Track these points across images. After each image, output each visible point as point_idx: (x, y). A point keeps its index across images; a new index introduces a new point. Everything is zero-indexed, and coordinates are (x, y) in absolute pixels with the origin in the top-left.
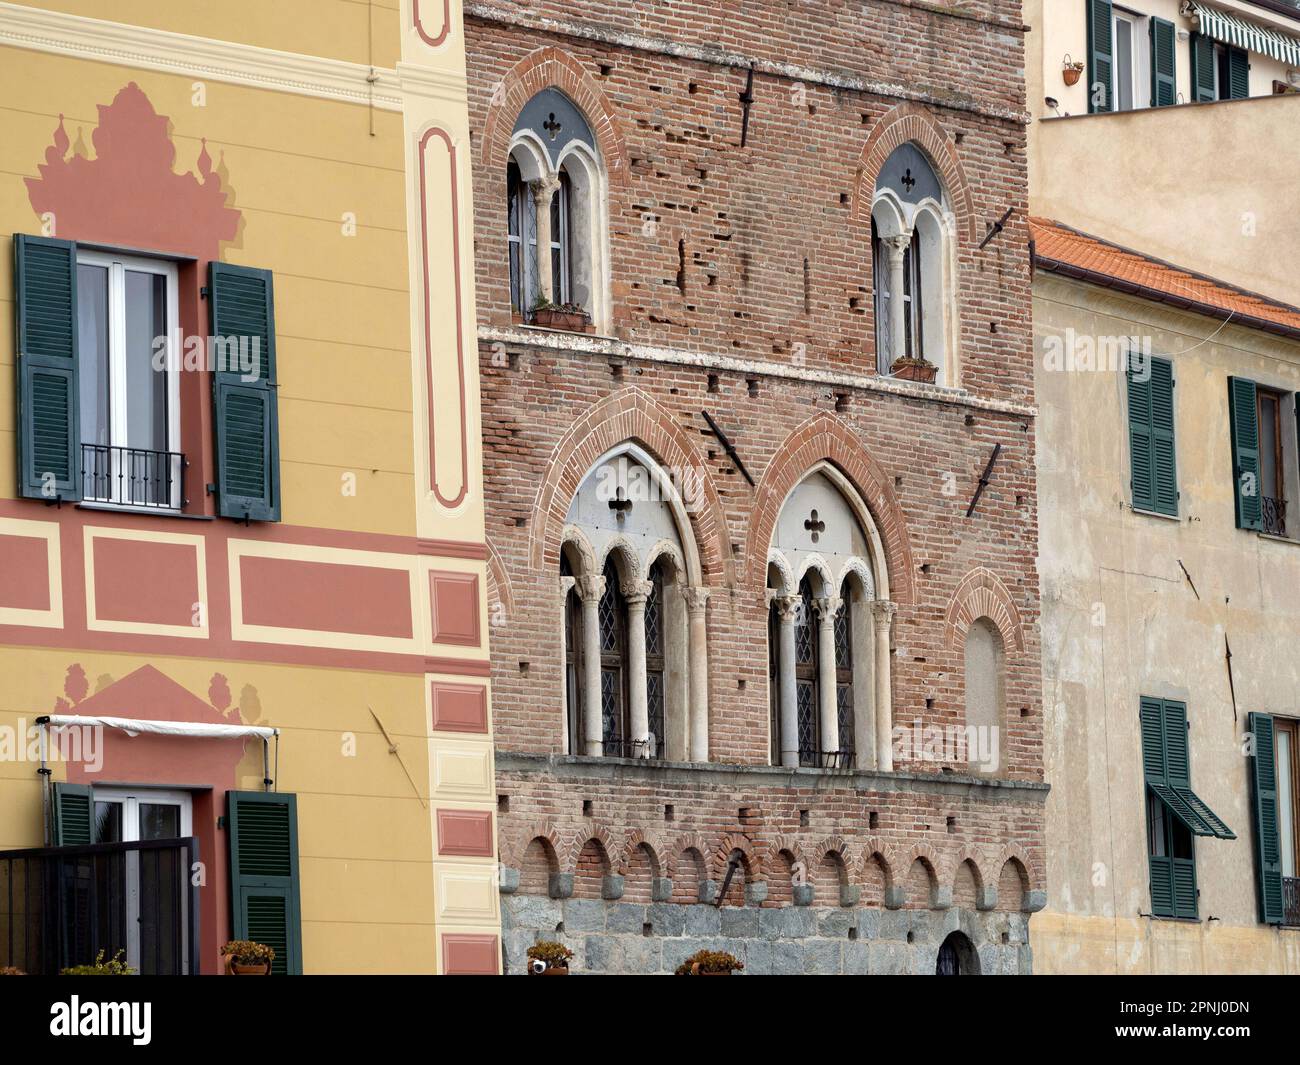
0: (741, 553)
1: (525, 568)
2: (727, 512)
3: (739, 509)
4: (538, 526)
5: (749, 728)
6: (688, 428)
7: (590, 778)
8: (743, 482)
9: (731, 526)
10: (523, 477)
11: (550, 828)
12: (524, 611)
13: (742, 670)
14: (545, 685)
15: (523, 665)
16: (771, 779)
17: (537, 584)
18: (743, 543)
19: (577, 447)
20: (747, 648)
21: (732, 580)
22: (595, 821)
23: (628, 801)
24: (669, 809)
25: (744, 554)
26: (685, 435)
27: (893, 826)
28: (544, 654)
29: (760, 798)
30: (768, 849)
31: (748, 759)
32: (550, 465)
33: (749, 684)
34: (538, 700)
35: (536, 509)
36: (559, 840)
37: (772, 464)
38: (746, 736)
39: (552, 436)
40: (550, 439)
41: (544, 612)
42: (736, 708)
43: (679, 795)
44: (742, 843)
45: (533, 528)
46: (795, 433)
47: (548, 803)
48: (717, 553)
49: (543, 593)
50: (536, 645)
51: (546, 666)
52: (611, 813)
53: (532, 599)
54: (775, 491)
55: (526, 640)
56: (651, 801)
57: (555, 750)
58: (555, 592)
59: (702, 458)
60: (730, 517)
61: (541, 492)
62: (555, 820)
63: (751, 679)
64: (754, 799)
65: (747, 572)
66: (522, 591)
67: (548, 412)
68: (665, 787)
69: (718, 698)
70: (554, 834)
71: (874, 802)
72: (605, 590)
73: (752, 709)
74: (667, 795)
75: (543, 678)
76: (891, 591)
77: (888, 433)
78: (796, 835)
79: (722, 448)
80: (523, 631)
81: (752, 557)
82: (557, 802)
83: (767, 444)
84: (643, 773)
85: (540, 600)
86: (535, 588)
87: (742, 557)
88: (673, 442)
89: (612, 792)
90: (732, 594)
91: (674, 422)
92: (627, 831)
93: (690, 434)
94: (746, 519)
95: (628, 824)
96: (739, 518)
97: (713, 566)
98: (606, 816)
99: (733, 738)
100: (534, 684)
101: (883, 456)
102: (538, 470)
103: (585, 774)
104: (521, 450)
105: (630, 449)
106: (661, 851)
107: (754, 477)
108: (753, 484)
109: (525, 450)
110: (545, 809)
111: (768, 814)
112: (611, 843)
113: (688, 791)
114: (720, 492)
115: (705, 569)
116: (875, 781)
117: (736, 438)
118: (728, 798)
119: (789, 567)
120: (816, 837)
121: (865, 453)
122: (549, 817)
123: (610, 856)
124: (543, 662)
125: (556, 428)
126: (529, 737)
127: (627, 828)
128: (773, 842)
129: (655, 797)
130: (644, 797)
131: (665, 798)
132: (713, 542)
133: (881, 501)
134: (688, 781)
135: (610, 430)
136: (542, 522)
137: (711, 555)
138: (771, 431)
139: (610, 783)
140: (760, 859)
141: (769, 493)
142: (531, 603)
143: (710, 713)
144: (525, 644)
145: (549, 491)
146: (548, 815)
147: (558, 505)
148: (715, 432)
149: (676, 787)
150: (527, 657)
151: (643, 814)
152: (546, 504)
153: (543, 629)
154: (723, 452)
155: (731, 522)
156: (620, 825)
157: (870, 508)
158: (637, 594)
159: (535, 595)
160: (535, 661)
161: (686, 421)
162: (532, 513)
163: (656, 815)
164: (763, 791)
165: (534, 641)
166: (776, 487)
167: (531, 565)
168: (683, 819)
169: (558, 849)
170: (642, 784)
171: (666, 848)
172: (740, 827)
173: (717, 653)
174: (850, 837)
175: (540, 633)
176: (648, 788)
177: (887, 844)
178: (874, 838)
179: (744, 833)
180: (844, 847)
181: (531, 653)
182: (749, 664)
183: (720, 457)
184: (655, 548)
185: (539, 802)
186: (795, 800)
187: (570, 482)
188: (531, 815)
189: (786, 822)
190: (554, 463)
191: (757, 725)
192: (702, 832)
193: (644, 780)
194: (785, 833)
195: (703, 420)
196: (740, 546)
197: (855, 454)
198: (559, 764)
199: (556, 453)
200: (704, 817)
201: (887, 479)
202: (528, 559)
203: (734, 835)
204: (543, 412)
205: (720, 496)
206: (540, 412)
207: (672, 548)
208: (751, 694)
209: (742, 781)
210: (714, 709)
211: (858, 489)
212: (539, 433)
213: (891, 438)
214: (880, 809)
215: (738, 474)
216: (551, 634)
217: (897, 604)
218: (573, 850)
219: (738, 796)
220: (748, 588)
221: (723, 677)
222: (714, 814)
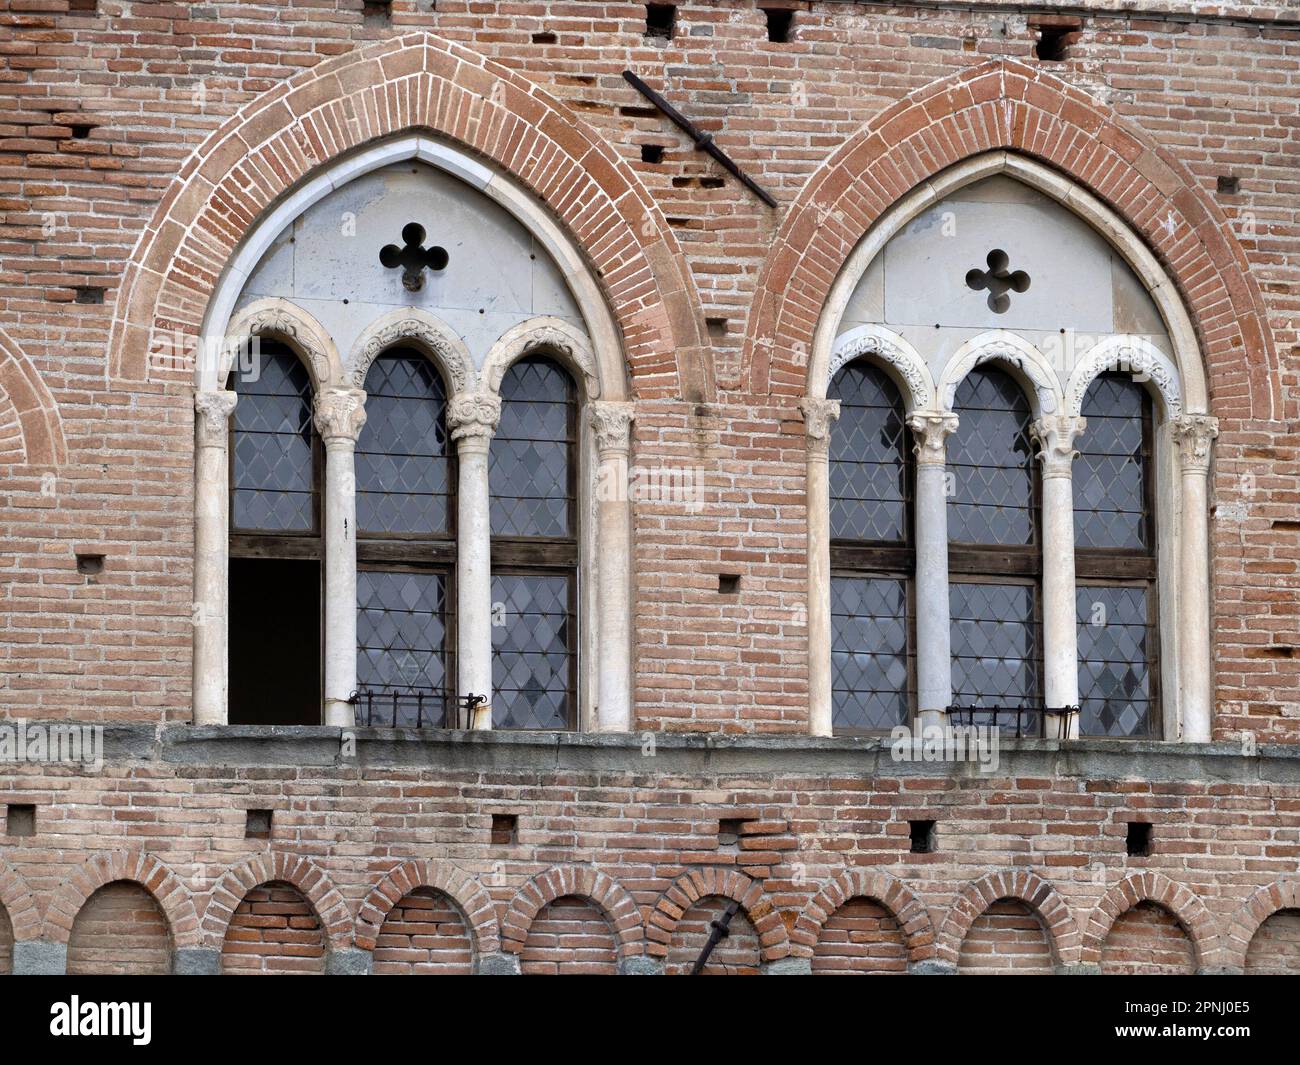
0: (731, 335)
1: (97, 378)
2: (691, 259)
3: (728, 252)
4: (136, 299)
5: (752, 667)
6: (584, 104)
7: (270, 766)
8: (745, 200)
9: (702, 284)
10: (97, 211)
11: (149, 865)
12: (92, 459)
13: (728, 556)
14: (145, 596)
15: (90, 562)
16: (820, 761)
17: (132, 407)
18: (737, 315)
19: (256, 150)
20: (746, 513)
21: (705, 387)
22: (281, 847)
23: (379, 808)
24: (505, 825)
25: (742, 335)
26: (573, 119)
27: (1200, 848)
28: (147, 537)
29: (778, 799)
30: (811, 896)
31: (750, 725)
32: (177, 187)
33: (750, 584)
34: (127, 625)
35: (133, 269)
36: (173, 886)
37: (832, 164)
38: (741, 680)
39: (184, 132)
40: (180, 139)
41: (147, 460)
42: (709, 627)
43: (533, 795)
44: (732, 884)
45: (123, 304)
46: (907, 103)
47: (151, 817)
48: (657, 335)
49: (145, 423)
50: (125, 521)
51: (149, 560)
52: (329, 832)
53: (115, 436)
54: (839, 216)
55: (95, 513)
56: (448, 807)
57: (170, 715)
58: (181, 421)
59: (621, 159)
60: (698, 268)
61: (149, 236)
62: (166, 848)
63: (754, 573)
64: (765, 799)
65: (748, 370)
66: (88, 421)
67: (175, 88)
68: (490, 779)
69: (659, 612)
70: (162, 874)
71: (1141, 803)
72: (362, 416)
73: (759, 629)
74: (498, 795)
75: (142, 581)
76: (1210, 395)
77: (1197, 94)
78: (898, 867)
79: (684, 139)
80: (87, 496)
81: (767, 342)
82: (171, 814)
83: (817, 128)
84: (424, 753)
85: (139, 437)
86: (125, 415)
87: (735, 343)
88: (532, 134)
89: (333, 791)
90: (701, 412)
91: (538, 93)
92: (372, 867)
93: (585, 117)
94: (750, 270)
95: (377, 852)
96: (733, 270)
97: (647, 361)
98: (315, 838)
99: (700, 685)
100: (115, 595)
101: (1183, 139)
102: (146, 195)
103: (258, 759)
104: (95, 161)
105: (418, 151)
106: (479, 903)
107: (777, 191)
108: (771, 204)
109: (110, 161)
110: (139, 828)
111: (812, 828)
112: (326, 888)
113: (560, 788)
114: (671, 221)
115: (629, 368)
116: (1138, 763)
117: (724, 119)
118: (686, 799)
119: (919, 362)
120: (959, 873)
121: (1121, 136)
122: (147, 843)
123: (325, 915)
124: (140, 552)
125: (195, 118)
126: (98, 693)
127: (375, 859)
128: (824, 883)
129: (460, 799)
130: (428, 800)
131: (492, 801)
132: (653, 314)
133: (1170, 225)
134: (561, 767)
135: (350, 115)
136: (146, 293)
137: (638, 340)
138: (832, 103)
139: (326, 775)
140: (790, 916)
141: (821, 219)
142: (110, 444)
143: (635, 640)
144: (91, 521)
145: (171, 236)
146: (143, 839)
147: (195, 259)
148: (659, 110)
149: (523, 780)
150: (97, 545)
151: (424, 832)
152: (160, 260)
153: (144, 490)
154: (686, 146)
155: (705, 276)
156: (354, 855)
157: (1144, 239)
158: (460, 424)
159: (125, 429)
160: (116, 550)
161: (580, 93)
162: (123, 276)
163: (464, 834)
164: (793, 785)
165: (119, 514)
166: (842, 206)
167: (113, 372)
168: (546, 841)
169: (169, 903)
170: (424, 776)
171: (495, 896)
172: (730, 852)
173: (656, 525)
174: (1063, 870)
175: (135, 498)
176: (440, 784)
177: (1182, 886)
178: (1142, 872)
179: (737, 865)
180: (1046, 891)
181: (109, 535)
182: (751, 542)
183: (677, 156)
184: (513, 335)
185: (120, 816)
186: (892, 801)
187: (231, 217)
188: (98, 841)
189: (862, 844)
190: (186, 183)
191: (776, 659)
192: (604, 865)
193: (427, 768)
194: (858, 863)
195: (627, 89)
196: (731, 321)
197: (1092, 137)
198: (177, 743)
199: (194, 163)
200: (612, 836)
201: (1190, 182)
202: (107, 362)
203: (707, 869)
204: (163, 91)
205: (672, 229)
206: (151, 89)
207: (561, 332)
208: (753, 601)
209: (726, 766)
210: (642, 631)
211: (1108, 205)
212: (148, 129)
213: (1207, 102)
214: (1158, 816)
215: (732, 185)
216: (165, 500)
217: (1216, 421)
218: (212, 903)
219: (717, 795)
220: (749, 401)
221: (668, 569)
222: (640, 830)
